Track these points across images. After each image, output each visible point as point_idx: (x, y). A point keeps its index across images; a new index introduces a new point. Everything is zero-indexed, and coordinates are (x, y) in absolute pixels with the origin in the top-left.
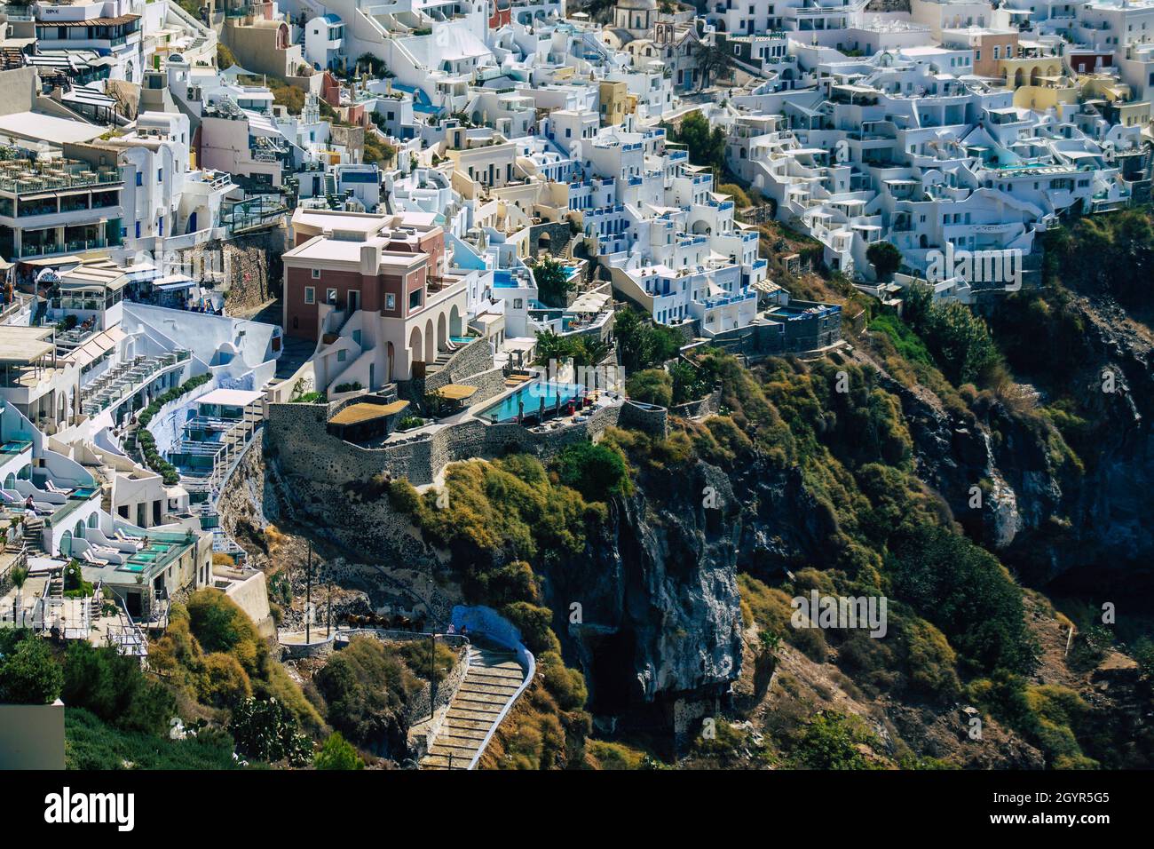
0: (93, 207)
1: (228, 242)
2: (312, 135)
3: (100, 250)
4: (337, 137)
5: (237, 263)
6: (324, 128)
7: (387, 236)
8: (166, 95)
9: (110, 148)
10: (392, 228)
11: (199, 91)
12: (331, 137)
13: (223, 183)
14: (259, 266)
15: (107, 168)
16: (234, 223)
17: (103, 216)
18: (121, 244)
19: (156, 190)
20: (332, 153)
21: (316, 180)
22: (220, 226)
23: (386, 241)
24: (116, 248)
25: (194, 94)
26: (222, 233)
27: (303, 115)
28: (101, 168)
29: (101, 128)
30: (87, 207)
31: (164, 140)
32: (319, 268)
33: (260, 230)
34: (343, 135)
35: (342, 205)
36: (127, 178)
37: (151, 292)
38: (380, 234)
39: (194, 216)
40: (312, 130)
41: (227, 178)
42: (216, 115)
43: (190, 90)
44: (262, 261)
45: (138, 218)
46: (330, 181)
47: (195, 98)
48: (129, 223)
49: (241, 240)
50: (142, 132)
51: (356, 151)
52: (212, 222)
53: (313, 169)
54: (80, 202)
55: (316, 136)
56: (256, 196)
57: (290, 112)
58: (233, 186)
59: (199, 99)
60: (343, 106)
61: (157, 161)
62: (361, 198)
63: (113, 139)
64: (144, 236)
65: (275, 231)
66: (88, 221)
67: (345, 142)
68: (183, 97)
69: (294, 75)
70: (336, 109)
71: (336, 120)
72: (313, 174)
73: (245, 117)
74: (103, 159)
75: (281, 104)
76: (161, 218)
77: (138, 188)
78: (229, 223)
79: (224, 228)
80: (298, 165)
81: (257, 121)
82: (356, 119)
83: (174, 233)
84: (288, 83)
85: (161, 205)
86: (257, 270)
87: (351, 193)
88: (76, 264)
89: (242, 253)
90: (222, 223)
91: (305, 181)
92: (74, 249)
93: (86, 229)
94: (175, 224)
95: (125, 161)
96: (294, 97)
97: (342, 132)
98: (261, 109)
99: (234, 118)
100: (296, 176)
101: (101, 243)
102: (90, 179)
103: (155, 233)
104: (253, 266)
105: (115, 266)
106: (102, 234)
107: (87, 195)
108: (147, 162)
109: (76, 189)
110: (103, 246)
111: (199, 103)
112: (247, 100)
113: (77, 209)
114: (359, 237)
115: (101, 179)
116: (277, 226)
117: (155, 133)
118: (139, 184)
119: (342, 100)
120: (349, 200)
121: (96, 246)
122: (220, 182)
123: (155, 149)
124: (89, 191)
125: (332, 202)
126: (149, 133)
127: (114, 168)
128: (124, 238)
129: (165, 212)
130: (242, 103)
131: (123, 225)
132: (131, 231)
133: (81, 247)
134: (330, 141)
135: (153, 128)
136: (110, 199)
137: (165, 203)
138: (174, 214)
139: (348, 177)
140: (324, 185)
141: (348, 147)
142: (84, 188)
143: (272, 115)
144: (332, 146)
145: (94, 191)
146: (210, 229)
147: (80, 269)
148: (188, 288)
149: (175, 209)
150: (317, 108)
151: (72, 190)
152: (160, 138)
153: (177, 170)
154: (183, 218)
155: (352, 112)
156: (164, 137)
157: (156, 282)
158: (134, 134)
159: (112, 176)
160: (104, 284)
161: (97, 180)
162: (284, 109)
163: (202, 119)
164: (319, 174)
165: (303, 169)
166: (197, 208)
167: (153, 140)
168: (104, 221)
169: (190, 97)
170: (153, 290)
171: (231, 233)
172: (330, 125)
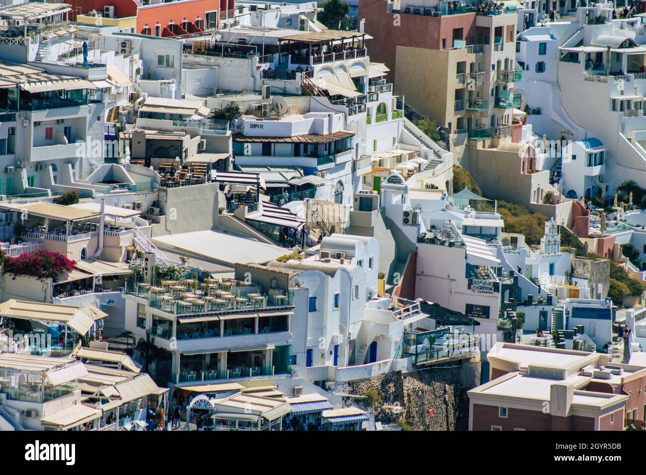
0: (260, 332)
1: (411, 375)
2: (552, 267)
3: (266, 378)
4: (579, 270)
5: (419, 397)
6: (565, 259)
7: (589, 375)
8: (376, 218)
9: (284, 271)
10: (598, 367)
11: (415, 215)
12: (573, 270)
13: (411, 312)
14: (445, 402)
15: (277, 292)
16: (417, 355)
17: (270, 342)
18: (289, 372)
19: (332, 317)
20: (573, 287)
21: (544, 314)
22: (402, 357)
23: (585, 380)
24: (283, 377)
25: (410, 218)
26: (403, 365)
27: (542, 245)
28: (271, 291)
29: (285, 249)
30: (253, 332)
31: (346, 265)
32: (507, 406)
33: (449, 363)
34: (585, 268)
35: (568, 343)
36: (299, 302)
37: (319, 424)
38: (581, 372)
39: (374, 345)
40: (552, 262)
41: (416, 307)
42: (432, 241)
43: (406, 214)
44: (450, 397)
45: (309, 345)
46: (559, 315)
47: (410, 222)
48: (298, 350)
49: (424, 373)
50: (324, 255)
51: (600, 286)
52: (393, 353)
53: (540, 302)
54: (246, 326)
55: (556, 268)
56: (446, 327)
57: (529, 242)
58: (423, 316)
59: (415, 223)
60: (592, 237)
61: (334, 286)
62: (592, 336)
63: (291, 262)
64: (317, 364)
65: (464, 364)
66: (254, 347)
67: (588, 275)
68: (398, 221)
69: (541, 202)
70: (583, 240)
71: (581, 251)
72: (540, 308)
73: (463, 244)
74: (274, 282)
75: (520, 232)
76: (336, 347)
77: (310, 314)
78: (411, 355)
79: (406, 360)
80: (524, 297)
81: (478, 250)
82: (606, 251)
83: (352, 362)
84: (532, 210)
85: (336, 333)
86: (444, 406)
87: (581, 330)
88: (237, 391)
89: (426, 387)
90: (405, 354)
91: (532, 314)
92: (237, 376)
93: (253, 356)
94: (353, 353)
95: (297, 285)
96: (536, 226)
97: (585, 264)
98: (488, 236)
99: (451, 245)
100: (520, 309)
101: (267, 370)
102: (257, 302)
103: (329, 363)
104: (439, 401)
105: (280, 396)
106: (268, 360)
107: (254, 319)
108: (323, 286)
109: (241, 313)
110: (270, 374)
111: (415, 228)
112: (477, 227)
113: (242, 334)
114: (556, 375)
115: (270, 302)
116: (468, 360)
117: (338, 256)
118: (312, 308)
119: (592, 231)
120: (578, 338)
121: (262, 373)
122: (408, 310)
123: (332, 273)
124: (255, 315)
125: (556, 339)
126: (333, 257)
127: (285, 291)
128: (293, 367)
129: (340, 340)
130: (467, 230)
131: (292, 352)
132: (302, 359)
133: (244, 374)
134: (571, 274)
135: (336, 251)
136: (280, 324)
137: (342, 330)
138: (352, 343)
139: (579, 312)
140: (552, 320)
141: (590, 281)
142: (250, 312)
143: (500, 243)
144: (574, 280)
145: (262, 315)
146: (390, 360)
147: (238, 396)
148: (361, 421)
149: (354, 337)
150: (558, 238)
151: (237, 313)
152: (342, 262)
153: (357, 296)
154: (362, 348)
155: (600, 244)
156: (346, 261)
157: (325, 414)
158: (317, 257)
159: (282, 300)
160: (259, 414)
161: (264, 303)
162: (521, 238)
163: (418, 245)
164: (547, 308)
165: (529, 302)
166: (377, 338)
167: (334, 264)
168: (271, 347)
169: (406, 221)
170: (322, 422)
171: (414, 365)
172: (572, 257)
